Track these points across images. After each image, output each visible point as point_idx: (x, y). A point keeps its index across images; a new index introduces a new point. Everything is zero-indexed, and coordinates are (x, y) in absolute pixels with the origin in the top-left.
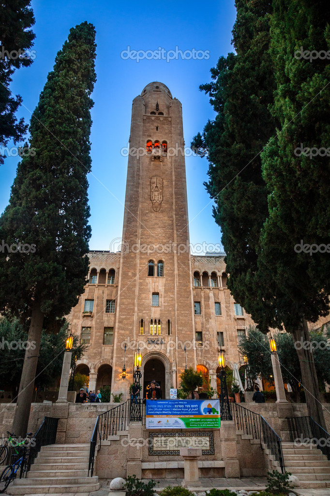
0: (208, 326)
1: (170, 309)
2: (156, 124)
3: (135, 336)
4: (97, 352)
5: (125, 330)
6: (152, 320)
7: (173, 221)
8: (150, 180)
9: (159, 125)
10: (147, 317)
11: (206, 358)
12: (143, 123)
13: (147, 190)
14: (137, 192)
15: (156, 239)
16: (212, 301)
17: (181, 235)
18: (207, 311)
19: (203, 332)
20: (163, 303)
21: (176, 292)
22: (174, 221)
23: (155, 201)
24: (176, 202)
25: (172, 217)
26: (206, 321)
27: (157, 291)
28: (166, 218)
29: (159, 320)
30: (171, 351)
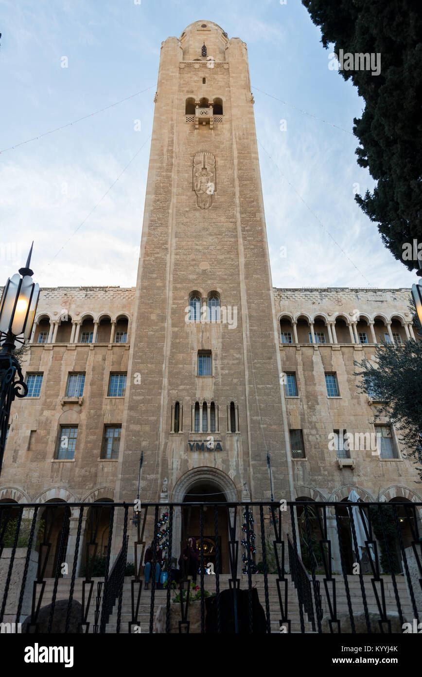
0: (314, 419)
1: (235, 381)
2: (202, 75)
3: (162, 435)
4: (88, 473)
5: (141, 424)
6: (197, 404)
7: (235, 223)
8: (192, 158)
9: (207, 75)
10: (188, 398)
11: (313, 483)
12: (180, 73)
13: (186, 175)
14: (169, 177)
15: (204, 254)
16: (319, 371)
17: (252, 247)
18: (310, 389)
19: (305, 431)
20: (219, 369)
21: (245, 348)
22: (239, 223)
23: (201, 192)
24: (240, 191)
25: (233, 216)
26: (309, 408)
27: (206, 348)
28: (223, 219)
29: (213, 404)
30: (237, 465)
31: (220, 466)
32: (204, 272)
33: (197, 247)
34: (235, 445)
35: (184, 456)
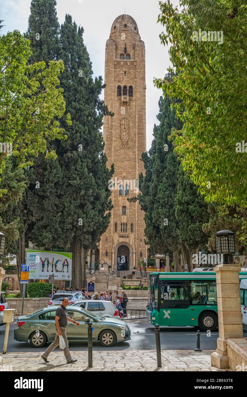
1: (133, 217)
2: (124, 69)
3: (112, 233)
6: (122, 223)
7: (135, 155)
8: (120, 122)
9: (127, 70)
10: (119, 222)
13: (118, 131)
14: (111, 132)
15: (124, 169)
17: (141, 166)
20: (128, 213)
21: (136, 205)
22: (137, 156)
23: (124, 140)
24: (138, 140)
25: (135, 152)
27: (125, 206)
28: (131, 153)
29: (126, 223)
30: (132, 241)
31: (128, 241)
32: (124, 176)
33: (122, 166)
34: (132, 236)
35: (118, 239)
